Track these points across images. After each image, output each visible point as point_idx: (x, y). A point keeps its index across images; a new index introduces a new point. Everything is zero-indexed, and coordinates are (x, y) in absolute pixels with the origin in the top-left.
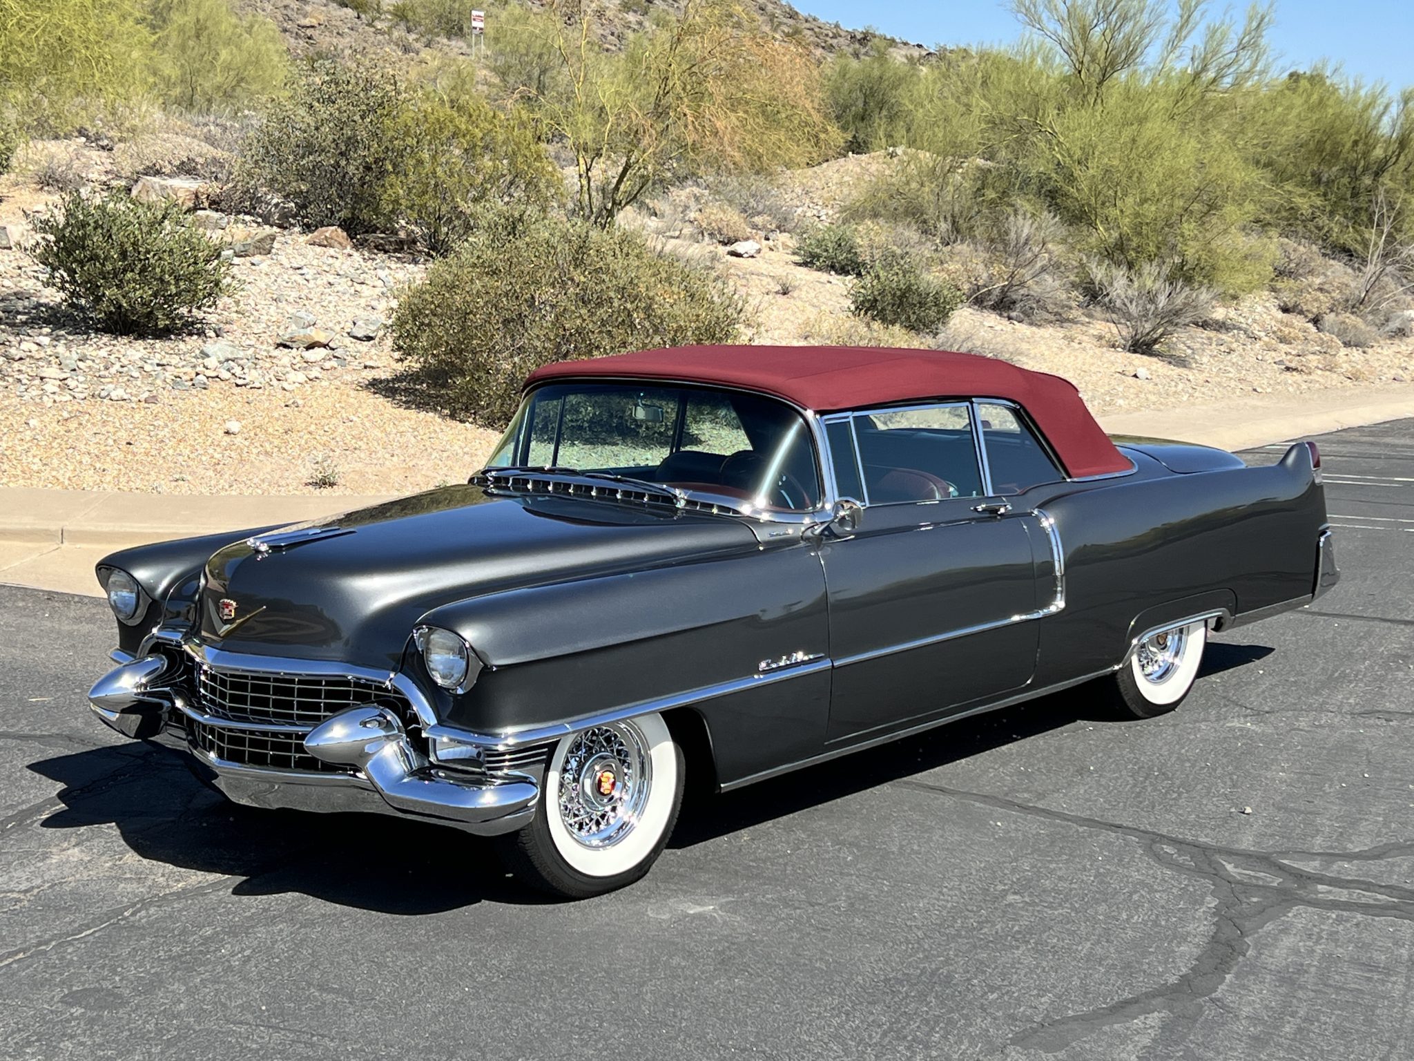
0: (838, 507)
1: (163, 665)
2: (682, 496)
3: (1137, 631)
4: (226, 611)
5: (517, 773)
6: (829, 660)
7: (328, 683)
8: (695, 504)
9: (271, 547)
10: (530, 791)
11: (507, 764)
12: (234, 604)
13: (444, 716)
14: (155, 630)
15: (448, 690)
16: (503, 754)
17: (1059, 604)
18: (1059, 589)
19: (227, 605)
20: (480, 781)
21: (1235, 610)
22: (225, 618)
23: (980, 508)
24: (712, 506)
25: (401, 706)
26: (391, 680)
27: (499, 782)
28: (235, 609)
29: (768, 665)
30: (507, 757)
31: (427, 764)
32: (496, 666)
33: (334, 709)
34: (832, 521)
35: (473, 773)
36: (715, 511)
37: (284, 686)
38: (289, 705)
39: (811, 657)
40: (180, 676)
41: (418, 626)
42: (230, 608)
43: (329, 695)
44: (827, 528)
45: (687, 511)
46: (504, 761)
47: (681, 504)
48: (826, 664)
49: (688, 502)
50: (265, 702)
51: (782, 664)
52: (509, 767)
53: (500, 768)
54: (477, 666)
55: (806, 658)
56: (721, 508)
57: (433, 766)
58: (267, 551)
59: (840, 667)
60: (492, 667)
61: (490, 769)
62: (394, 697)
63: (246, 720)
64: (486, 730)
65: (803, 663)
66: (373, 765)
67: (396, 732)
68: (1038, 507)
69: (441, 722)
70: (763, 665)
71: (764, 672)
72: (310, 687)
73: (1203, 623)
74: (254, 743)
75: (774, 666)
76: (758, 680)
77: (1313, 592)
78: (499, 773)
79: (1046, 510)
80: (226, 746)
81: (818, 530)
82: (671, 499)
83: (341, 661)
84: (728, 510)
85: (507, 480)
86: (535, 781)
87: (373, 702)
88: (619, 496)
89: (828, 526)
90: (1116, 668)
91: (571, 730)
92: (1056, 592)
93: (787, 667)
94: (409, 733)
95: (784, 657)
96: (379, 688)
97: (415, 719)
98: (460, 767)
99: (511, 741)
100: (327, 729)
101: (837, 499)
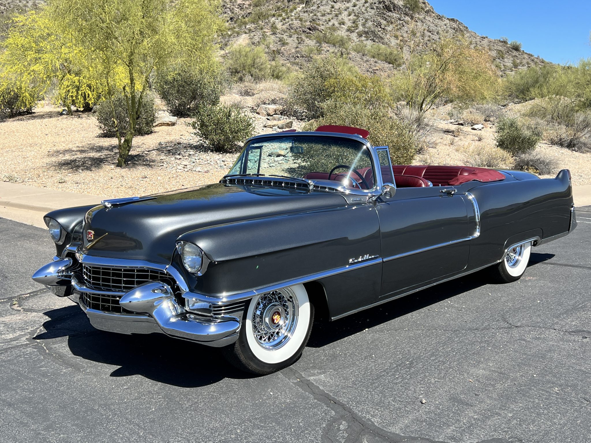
0: (383, 188)
1: (70, 263)
2: (312, 183)
3: (507, 246)
4: (90, 236)
5: (228, 316)
6: (381, 258)
7: (138, 271)
8: (318, 187)
9: (112, 205)
10: (236, 325)
11: (223, 311)
12: (93, 232)
13: (193, 287)
14: (68, 246)
15: (193, 274)
16: (221, 307)
17: (477, 234)
18: (478, 227)
19: (90, 233)
20: (209, 321)
21: (542, 238)
22: (89, 239)
23: (444, 191)
24: (325, 188)
25: (171, 282)
26: (167, 269)
27: (219, 320)
28: (94, 235)
29: (353, 260)
30: (223, 308)
31: (184, 312)
32: (217, 262)
33: (139, 283)
34: (381, 195)
35: (207, 316)
36: (327, 190)
37: (117, 272)
38: (119, 282)
39: (373, 257)
40: (78, 268)
41: (178, 241)
42: (91, 234)
43: (138, 276)
44: (379, 198)
45: (314, 190)
46: (221, 310)
47: (311, 188)
48: (379, 261)
49: (314, 186)
50: (108, 280)
51: (360, 260)
52: (225, 313)
53: (220, 314)
54: (207, 262)
55: (370, 257)
56: (329, 189)
57: (187, 312)
58: (110, 207)
59: (386, 262)
60: (215, 262)
61: (215, 314)
62: (169, 278)
63: (100, 290)
64: (213, 295)
65: (369, 259)
66: (156, 312)
67: (170, 295)
68: (467, 191)
69: (191, 290)
70: (351, 260)
71: (352, 264)
72: (129, 273)
73: (530, 243)
74: (104, 300)
75: (356, 261)
76: (348, 268)
77: (569, 230)
78: (220, 316)
79: (471, 192)
80: (91, 302)
81: (374, 198)
82: (307, 185)
83: (143, 260)
84: (333, 189)
85: (234, 180)
86: (238, 320)
87: (158, 280)
88: (283, 185)
89: (379, 197)
90: (499, 261)
91: (257, 294)
92: (476, 228)
93: (362, 261)
94: (176, 296)
95: (361, 257)
96: (162, 273)
97: (178, 288)
98: (200, 313)
99: (225, 300)
100: (133, 294)
101: (383, 185)
